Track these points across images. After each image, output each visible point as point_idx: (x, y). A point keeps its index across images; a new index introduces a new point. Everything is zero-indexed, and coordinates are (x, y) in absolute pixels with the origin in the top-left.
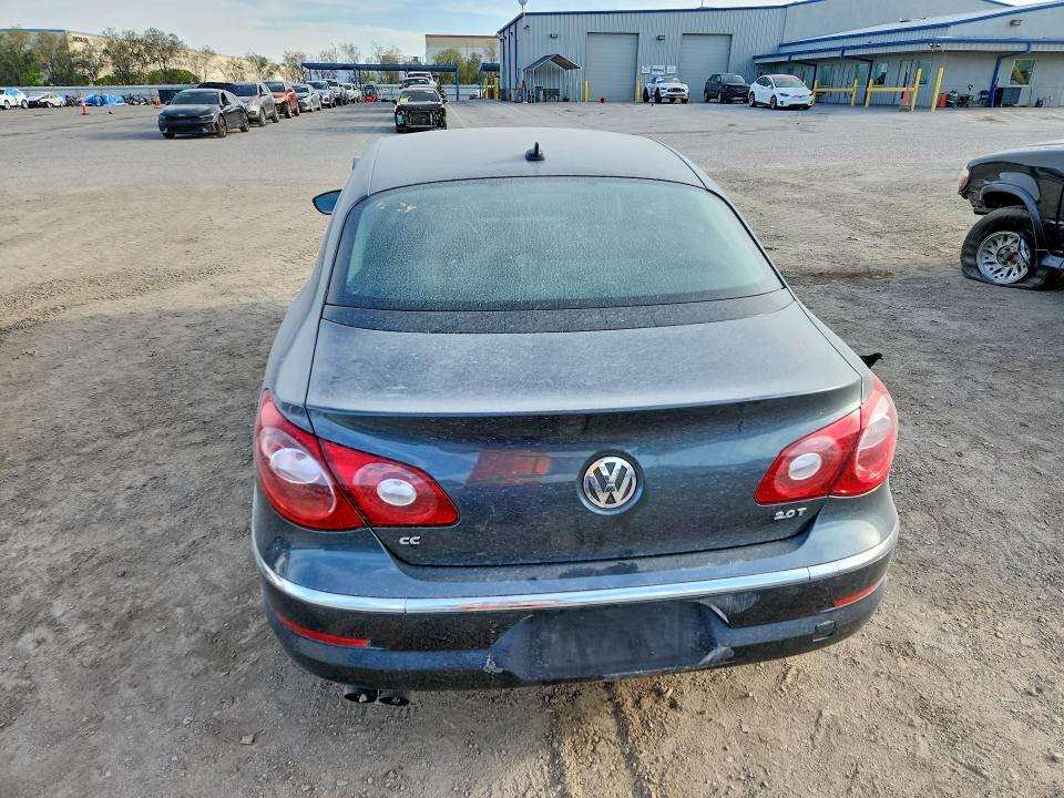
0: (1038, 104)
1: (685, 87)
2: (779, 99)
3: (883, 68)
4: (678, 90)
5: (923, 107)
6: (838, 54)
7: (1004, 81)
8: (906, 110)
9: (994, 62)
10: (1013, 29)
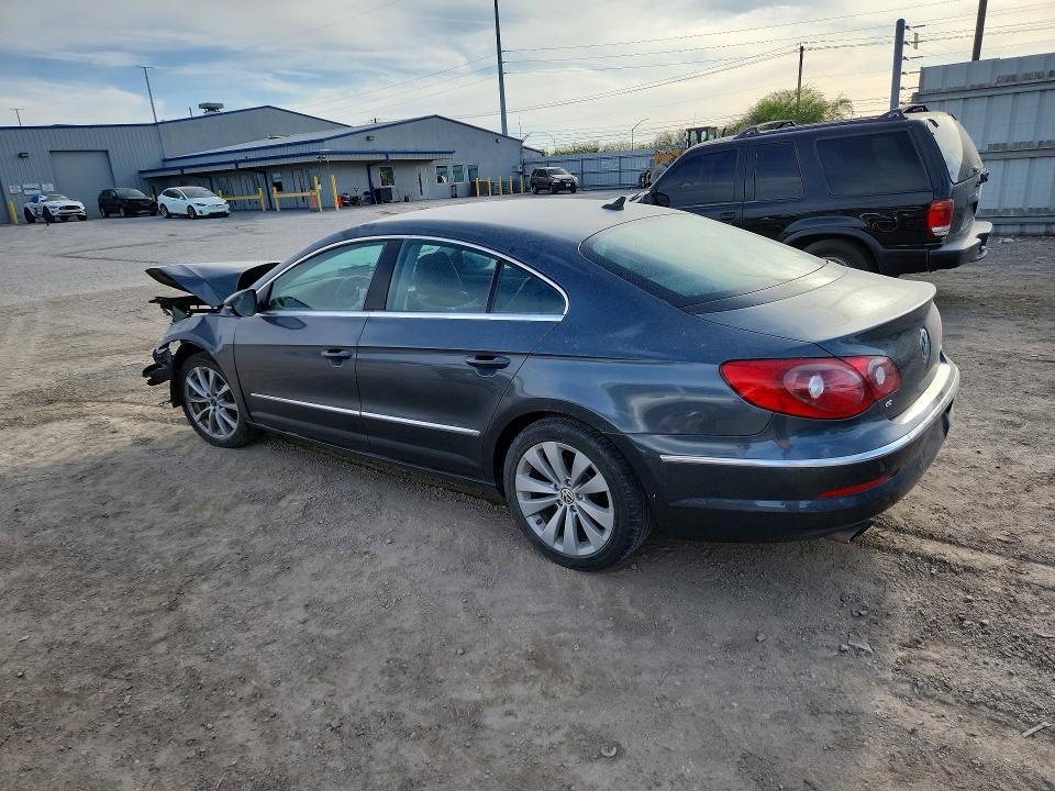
0: (406, 200)
1: (79, 204)
2: (197, 209)
3: (276, 177)
4: (73, 207)
5: (328, 208)
6: (232, 167)
7: (378, 185)
8: (316, 210)
9: (365, 170)
10: (370, 143)
